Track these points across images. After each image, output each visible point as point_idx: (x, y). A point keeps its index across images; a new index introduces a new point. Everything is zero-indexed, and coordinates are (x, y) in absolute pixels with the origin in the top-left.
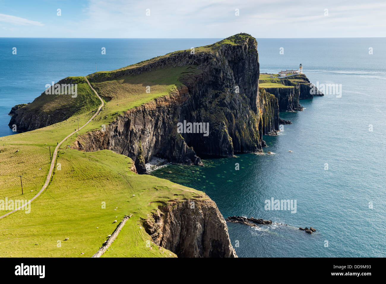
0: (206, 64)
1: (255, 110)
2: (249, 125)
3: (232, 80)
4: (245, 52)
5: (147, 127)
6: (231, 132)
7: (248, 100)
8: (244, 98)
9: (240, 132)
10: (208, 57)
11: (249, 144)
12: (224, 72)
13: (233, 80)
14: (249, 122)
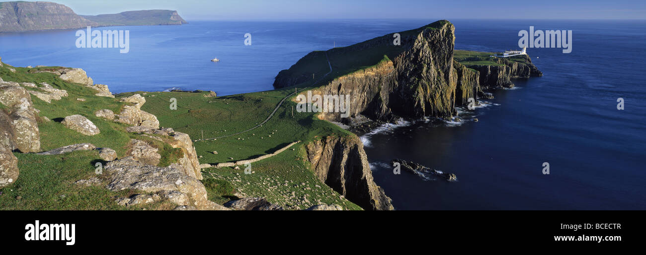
0: (409, 44)
1: (448, 83)
2: (441, 95)
3: (429, 57)
4: (443, 36)
5: (355, 91)
6: (426, 99)
7: (442, 75)
8: (439, 73)
9: (433, 101)
10: (411, 39)
11: (440, 110)
12: (423, 51)
13: (431, 57)
14: (441, 92)
